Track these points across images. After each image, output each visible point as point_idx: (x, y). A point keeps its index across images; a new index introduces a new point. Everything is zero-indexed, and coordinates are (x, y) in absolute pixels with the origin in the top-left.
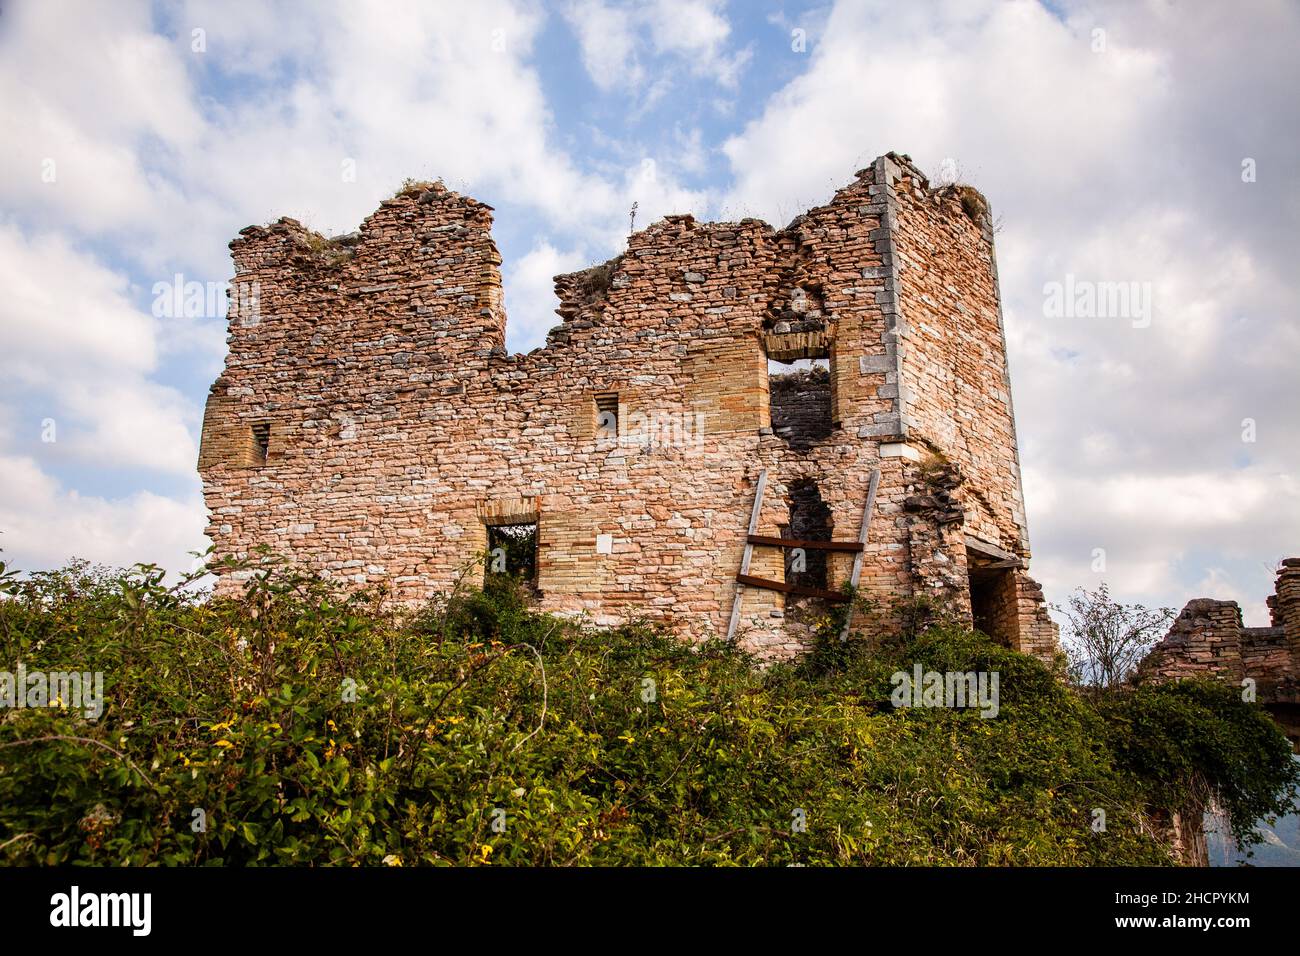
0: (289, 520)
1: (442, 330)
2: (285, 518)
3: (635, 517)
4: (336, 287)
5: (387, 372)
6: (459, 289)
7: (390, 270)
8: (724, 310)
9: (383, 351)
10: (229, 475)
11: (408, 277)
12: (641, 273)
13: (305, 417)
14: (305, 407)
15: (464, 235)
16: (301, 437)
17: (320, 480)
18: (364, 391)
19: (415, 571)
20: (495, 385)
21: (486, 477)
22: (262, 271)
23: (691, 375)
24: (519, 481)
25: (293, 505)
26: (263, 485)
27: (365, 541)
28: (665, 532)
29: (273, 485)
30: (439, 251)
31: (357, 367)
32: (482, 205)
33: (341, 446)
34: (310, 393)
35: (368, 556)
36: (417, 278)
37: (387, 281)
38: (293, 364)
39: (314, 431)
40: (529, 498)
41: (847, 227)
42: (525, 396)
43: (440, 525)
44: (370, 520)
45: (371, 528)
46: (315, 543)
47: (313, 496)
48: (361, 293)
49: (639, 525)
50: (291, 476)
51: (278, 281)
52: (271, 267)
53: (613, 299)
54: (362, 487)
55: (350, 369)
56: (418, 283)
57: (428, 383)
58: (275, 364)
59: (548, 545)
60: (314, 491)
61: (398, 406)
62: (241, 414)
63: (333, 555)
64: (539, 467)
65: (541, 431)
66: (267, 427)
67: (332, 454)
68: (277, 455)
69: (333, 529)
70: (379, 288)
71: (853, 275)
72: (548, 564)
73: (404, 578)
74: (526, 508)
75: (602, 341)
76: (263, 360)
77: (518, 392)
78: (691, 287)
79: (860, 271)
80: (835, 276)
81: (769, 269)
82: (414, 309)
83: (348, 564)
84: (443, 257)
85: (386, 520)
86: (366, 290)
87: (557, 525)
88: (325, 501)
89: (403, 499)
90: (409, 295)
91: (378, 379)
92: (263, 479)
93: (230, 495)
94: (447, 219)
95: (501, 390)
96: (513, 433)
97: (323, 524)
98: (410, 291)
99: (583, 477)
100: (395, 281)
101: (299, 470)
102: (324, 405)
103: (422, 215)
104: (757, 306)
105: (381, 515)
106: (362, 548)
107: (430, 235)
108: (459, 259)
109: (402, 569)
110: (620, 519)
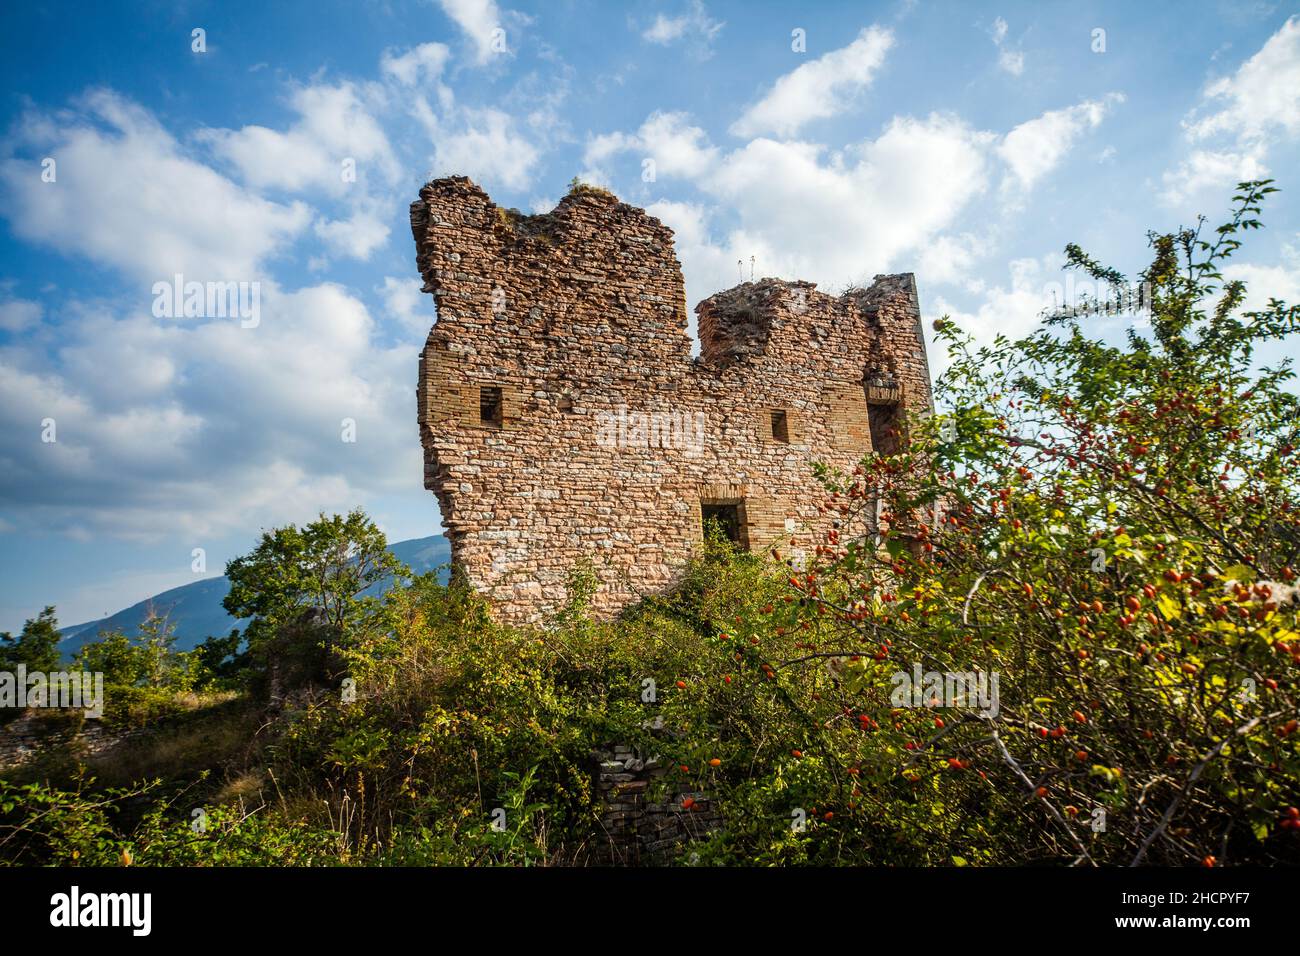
0: (533, 485)
1: (651, 331)
2: (529, 482)
3: (807, 508)
4: (545, 266)
5: (609, 359)
6: (659, 298)
7: (595, 264)
8: (843, 361)
9: (601, 339)
10: (463, 433)
11: (611, 275)
12: (788, 320)
13: (536, 388)
14: (535, 378)
15: (658, 251)
16: (534, 407)
17: (561, 450)
18: (590, 372)
19: (654, 539)
20: (701, 389)
21: (702, 465)
22: (465, 229)
23: (828, 406)
24: (727, 471)
25: (536, 471)
26: (502, 448)
27: (609, 510)
28: (826, 520)
29: (513, 448)
30: (638, 260)
31: (579, 349)
32: (667, 229)
33: (574, 420)
34: (536, 364)
35: (613, 524)
36: (621, 279)
37: (594, 274)
38: (516, 333)
39: (548, 402)
40: (735, 485)
41: (900, 319)
42: (723, 401)
43: (670, 501)
44: (611, 491)
45: (613, 499)
46: (563, 508)
47: (555, 464)
48: (571, 279)
49: (810, 514)
50: (531, 444)
51: (484, 244)
52: (473, 227)
53: (773, 336)
54: (601, 460)
55: (572, 349)
56: (623, 284)
57: (647, 377)
58: (496, 328)
59: (752, 524)
60: (555, 460)
61: (624, 392)
62: (469, 373)
63: (581, 522)
64: (739, 462)
65: (737, 432)
66: (497, 391)
67: (568, 427)
68: (513, 420)
69: (578, 497)
70: (587, 278)
71: (907, 354)
72: (756, 540)
73: (645, 545)
74: (732, 494)
75: (770, 368)
76: (482, 322)
77: (718, 398)
78: (820, 339)
79: (911, 352)
80: (898, 352)
81: (864, 337)
82: (623, 307)
83: (596, 530)
84: (641, 265)
85: (626, 493)
86: (577, 278)
87: (757, 509)
88: (567, 470)
89: (636, 475)
90: (616, 293)
91: (601, 363)
92: (501, 441)
93: (466, 453)
94: (641, 232)
95: (705, 394)
96: (718, 431)
97: (567, 491)
98: (617, 289)
99: (770, 473)
100: (601, 275)
101: (538, 438)
102: (553, 379)
103: (619, 222)
104: (860, 363)
105: (618, 488)
106: (607, 517)
107: (628, 242)
108: (655, 272)
109: (643, 537)
110: (798, 508)
